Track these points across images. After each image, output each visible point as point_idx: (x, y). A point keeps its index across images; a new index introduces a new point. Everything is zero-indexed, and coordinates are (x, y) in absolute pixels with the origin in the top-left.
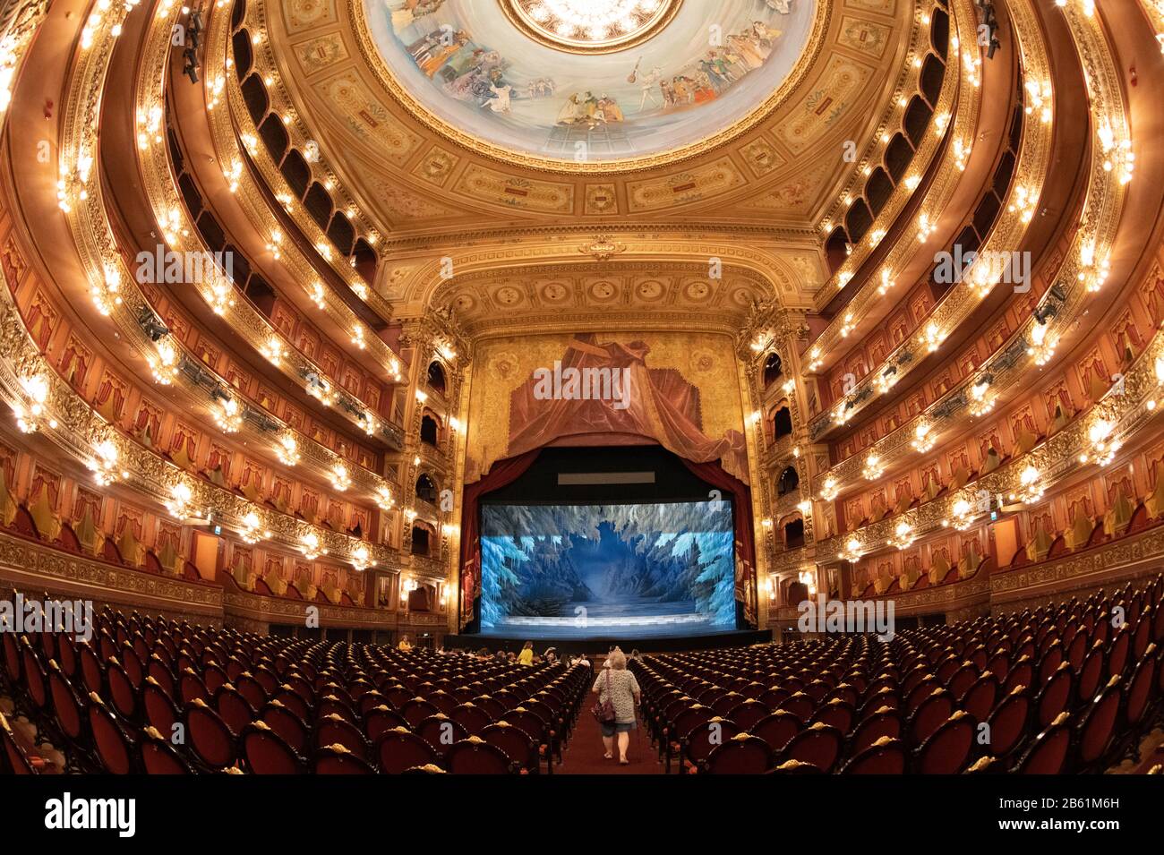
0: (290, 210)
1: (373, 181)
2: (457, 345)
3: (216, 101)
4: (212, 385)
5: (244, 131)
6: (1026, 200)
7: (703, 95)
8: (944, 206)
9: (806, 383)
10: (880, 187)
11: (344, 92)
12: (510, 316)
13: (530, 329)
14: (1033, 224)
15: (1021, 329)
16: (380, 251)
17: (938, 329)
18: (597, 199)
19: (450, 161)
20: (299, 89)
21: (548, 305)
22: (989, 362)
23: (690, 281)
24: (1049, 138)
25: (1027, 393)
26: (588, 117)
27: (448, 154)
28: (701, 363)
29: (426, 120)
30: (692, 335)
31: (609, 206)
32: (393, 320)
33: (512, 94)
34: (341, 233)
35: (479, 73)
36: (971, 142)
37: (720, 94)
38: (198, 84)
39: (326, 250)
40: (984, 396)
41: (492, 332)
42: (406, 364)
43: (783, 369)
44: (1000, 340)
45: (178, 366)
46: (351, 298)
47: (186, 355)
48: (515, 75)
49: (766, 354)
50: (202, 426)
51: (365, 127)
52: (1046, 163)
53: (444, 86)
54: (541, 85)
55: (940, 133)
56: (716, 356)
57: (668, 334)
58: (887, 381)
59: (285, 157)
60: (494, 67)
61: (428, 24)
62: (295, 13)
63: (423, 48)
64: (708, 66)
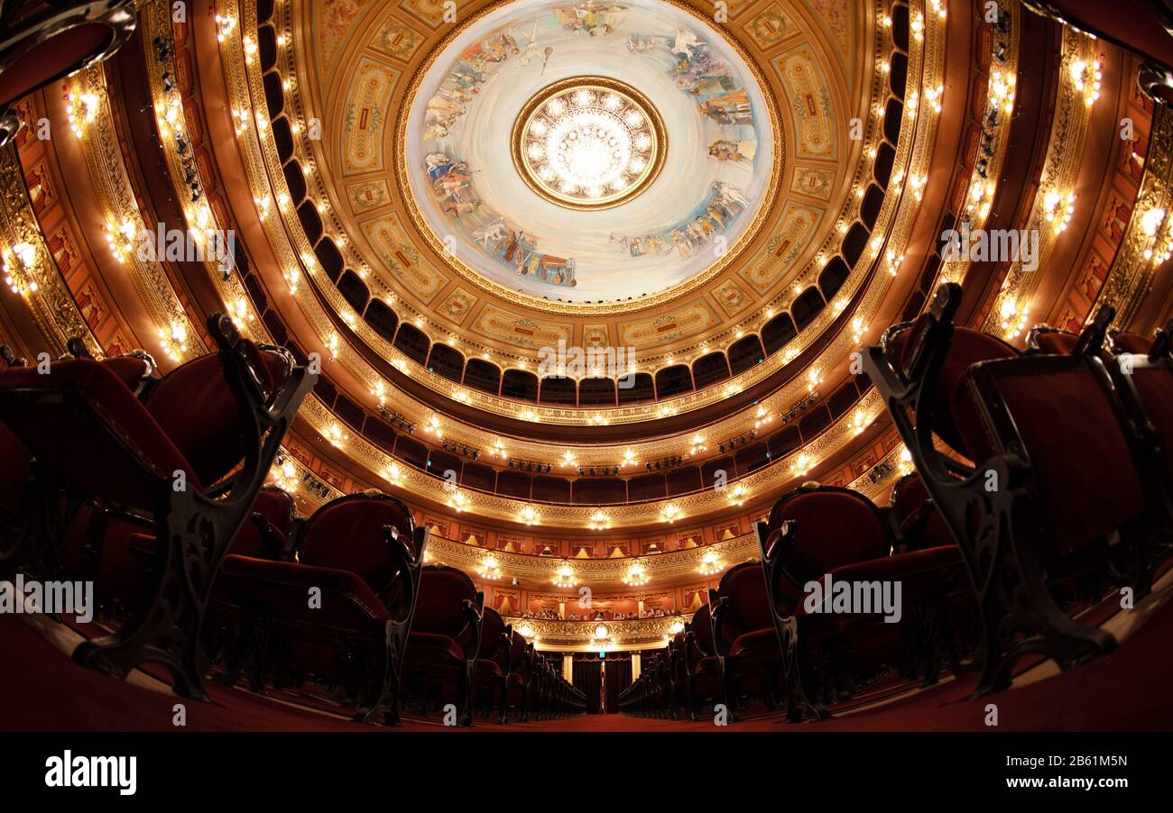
11: (817, 141)
33: (672, 44)
35: (699, 73)
51: (819, 99)
53: (735, 76)
60: (684, 73)
61: (730, 133)
62: (811, 223)
63: (740, 115)
64: (477, 79)
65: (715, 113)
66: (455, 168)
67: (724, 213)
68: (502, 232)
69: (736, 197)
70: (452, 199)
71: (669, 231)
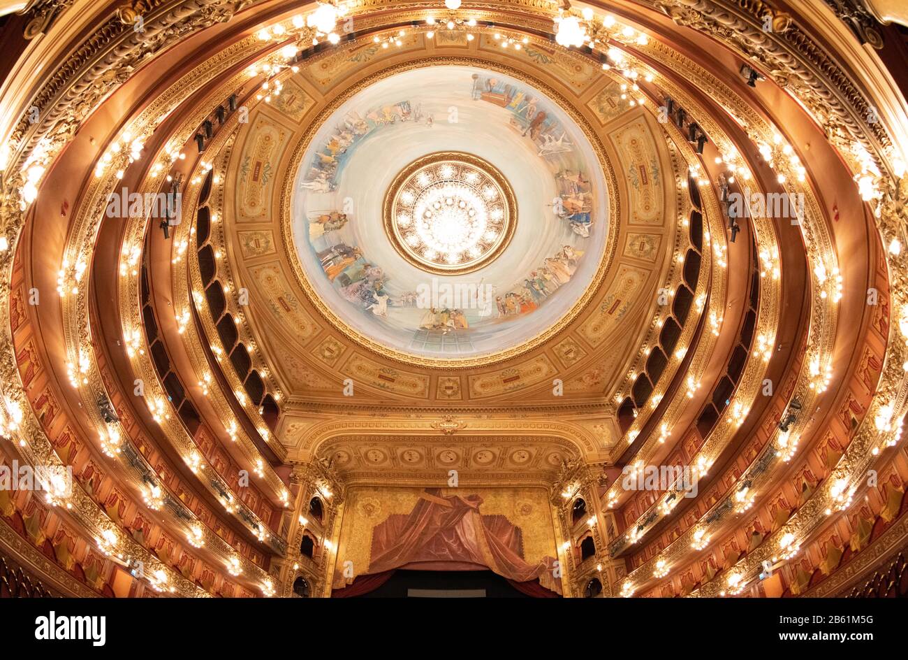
0: (219, 359)
1: (282, 353)
2: (334, 488)
3: (179, 259)
4: (144, 471)
5: (195, 289)
6: (766, 344)
7: (527, 307)
8: (706, 366)
9: (605, 517)
10: (657, 362)
11: (269, 279)
12: (376, 471)
13: (391, 482)
14: (772, 361)
15: (771, 439)
16: (282, 407)
17: (706, 459)
18: (448, 388)
19: (339, 349)
20: (238, 268)
21: (405, 466)
22: (747, 472)
23: (515, 450)
24: (779, 290)
25: (779, 483)
26: (443, 324)
27: (339, 343)
28: (523, 510)
29: (325, 313)
30: (516, 490)
31: (455, 393)
32: (286, 461)
33: (389, 302)
34: (255, 387)
35: (366, 282)
36: (723, 312)
37: (539, 305)
38: (168, 240)
39: (242, 397)
40: (745, 497)
41: (362, 481)
42: (294, 495)
43: (587, 508)
44: (754, 453)
45: (121, 447)
46: (257, 438)
47: (128, 442)
48: (392, 287)
49: (574, 499)
50: (133, 496)
51: (281, 310)
52: (778, 310)
53: (340, 290)
54: (411, 297)
55: (700, 311)
56: (535, 504)
57: (497, 489)
58: (669, 505)
59: (221, 318)
60: (377, 280)
61: (334, 238)
62: (243, 207)
63: (329, 257)
64: (531, 284)
65: (348, 252)
66: (569, 215)
67: (321, 165)
68: (543, 141)
69: (314, 185)
70: (580, 189)
71: (371, 132)
